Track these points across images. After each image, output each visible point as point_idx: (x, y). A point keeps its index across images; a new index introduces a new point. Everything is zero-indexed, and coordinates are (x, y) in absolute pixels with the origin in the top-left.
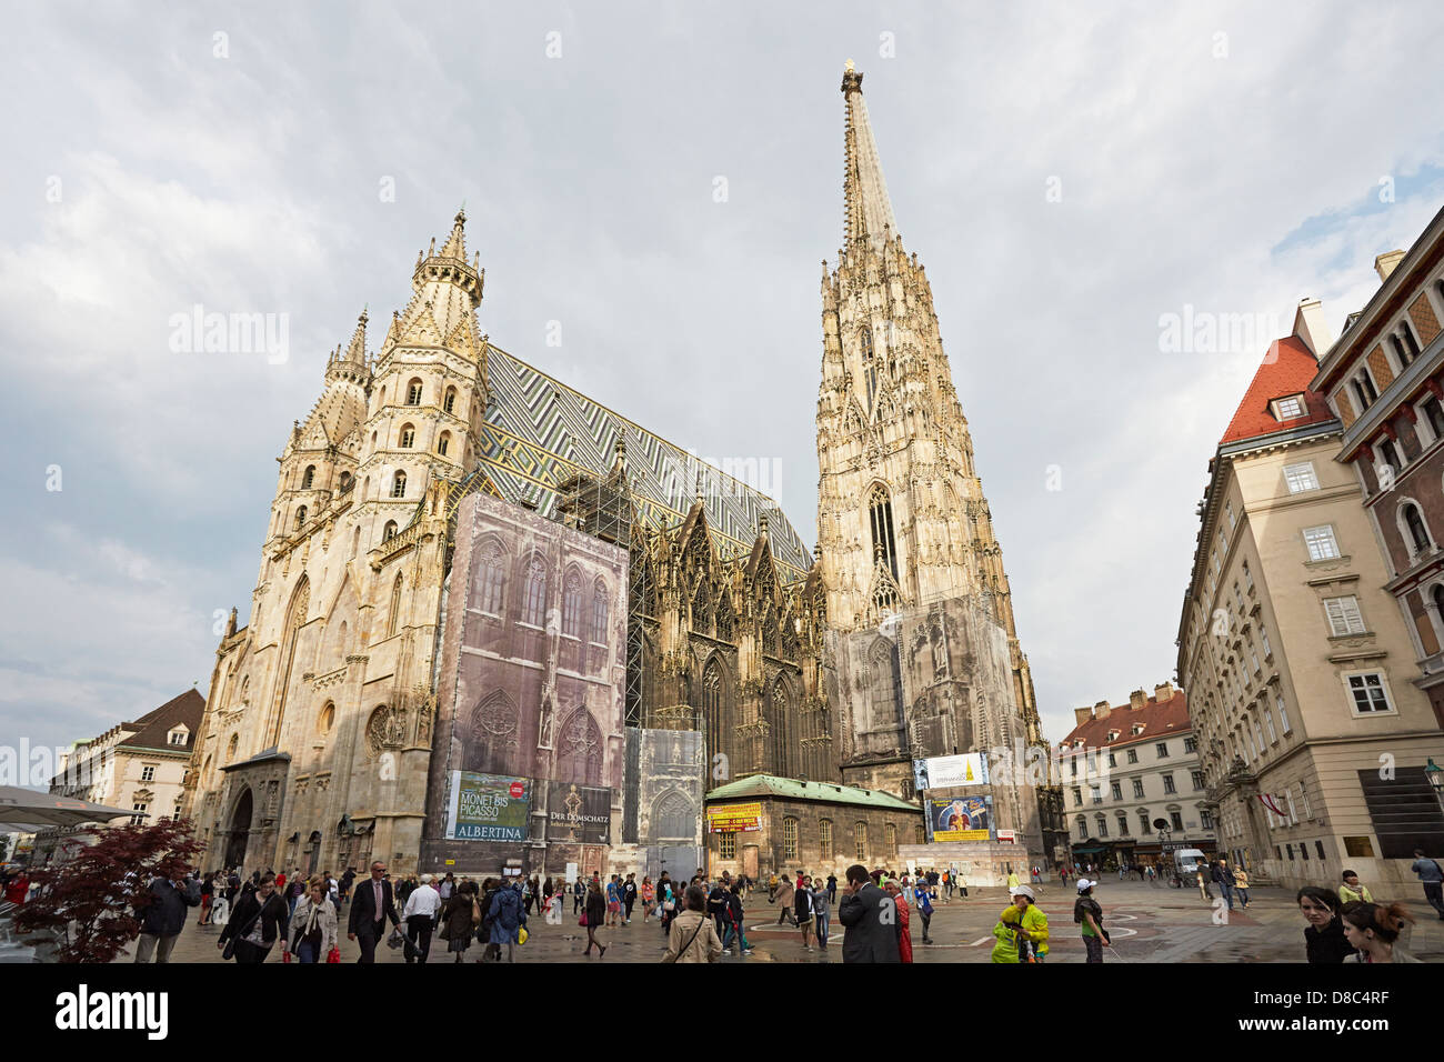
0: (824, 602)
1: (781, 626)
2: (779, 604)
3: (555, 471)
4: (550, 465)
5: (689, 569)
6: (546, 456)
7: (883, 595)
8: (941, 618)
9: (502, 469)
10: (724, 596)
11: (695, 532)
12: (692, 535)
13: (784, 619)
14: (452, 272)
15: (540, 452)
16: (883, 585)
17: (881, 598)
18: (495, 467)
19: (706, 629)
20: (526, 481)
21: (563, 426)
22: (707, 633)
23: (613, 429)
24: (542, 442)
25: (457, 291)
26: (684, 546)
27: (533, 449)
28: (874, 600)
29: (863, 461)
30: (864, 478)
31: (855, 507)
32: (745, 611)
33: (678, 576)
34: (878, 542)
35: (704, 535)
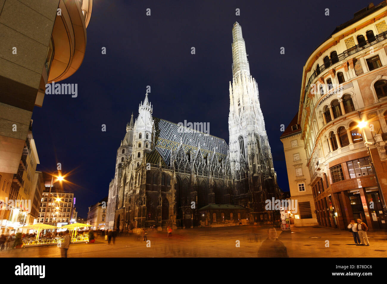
1: (219, 172)
2: (218, 167)
3: (171, 145)
4: (170, 143)
5: (197, 163)
6: (169, 142)
7: (242, 161)
9: (160, 147)
10: (205, 167)
11: (198, 154)
12: (198, 156)
14: (145, 108)
15: (168, 141)
16: (242, 159)
18: (158, 147)
20: (164, 149)
21: (173, 133)
24: (168, 139)
25: (147, 112)
26: (196, 158)
27: (166, 141)
28: (240, 163)
29: (238, 131)
30: (238, 135)
31: (236, 142)
32: (210, 170)
33: (194, 165)
34: (241, 149)
35: (200, 155)
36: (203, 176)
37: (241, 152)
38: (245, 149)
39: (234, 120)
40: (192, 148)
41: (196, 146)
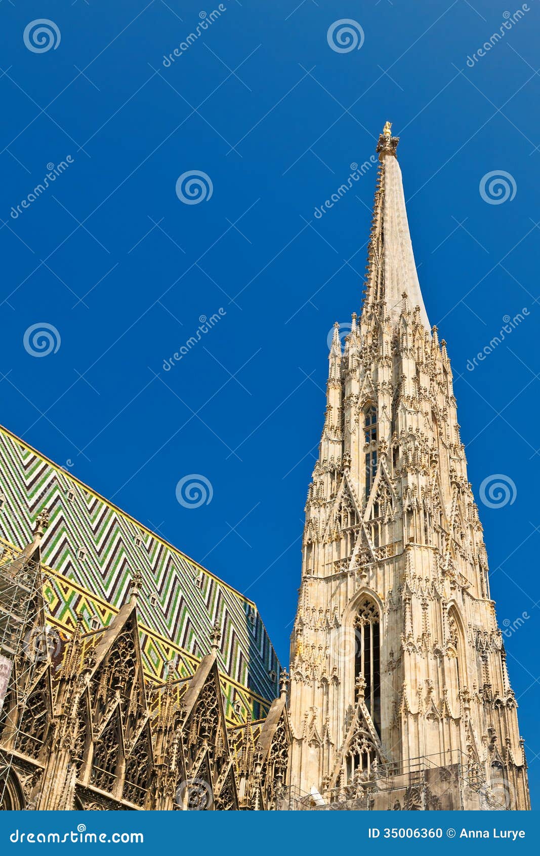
0: (285, 755)
1: (218, 787)
2: (219, 753)
5: (103, 692)
7: (360, 752)
8: (423, 795)
10: (143, 735)
11: (119, 640)
12: (115, 645)
13: (224, 777)
16: (361, 737)
17: (357, 758)
19: (109, 784)
22: (110, 790)
23: (57, 493)
26: (101, 659)
28: (349, 759)
29: (353, 566)
30: (350, 587)
31: (338, 626)
32: (168, 760)
33: (82, 703)
34: (362, 674)
35: (131, 646)
36: (117, 795)
37: (362, 692)
38: (382, 677)
39: (337, 505)
40: (83, 601)
41: (108, 594)
